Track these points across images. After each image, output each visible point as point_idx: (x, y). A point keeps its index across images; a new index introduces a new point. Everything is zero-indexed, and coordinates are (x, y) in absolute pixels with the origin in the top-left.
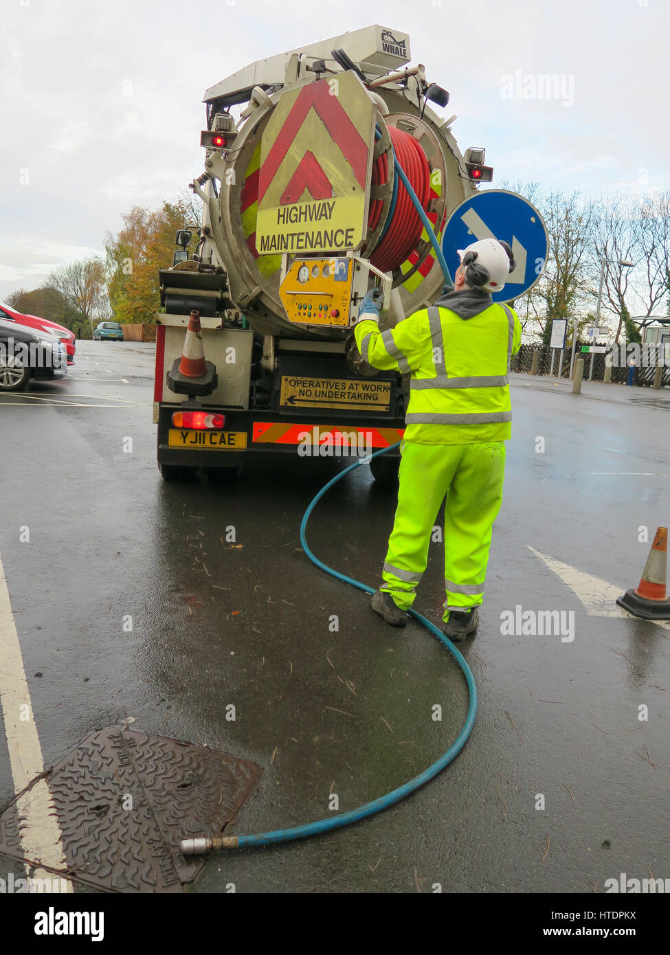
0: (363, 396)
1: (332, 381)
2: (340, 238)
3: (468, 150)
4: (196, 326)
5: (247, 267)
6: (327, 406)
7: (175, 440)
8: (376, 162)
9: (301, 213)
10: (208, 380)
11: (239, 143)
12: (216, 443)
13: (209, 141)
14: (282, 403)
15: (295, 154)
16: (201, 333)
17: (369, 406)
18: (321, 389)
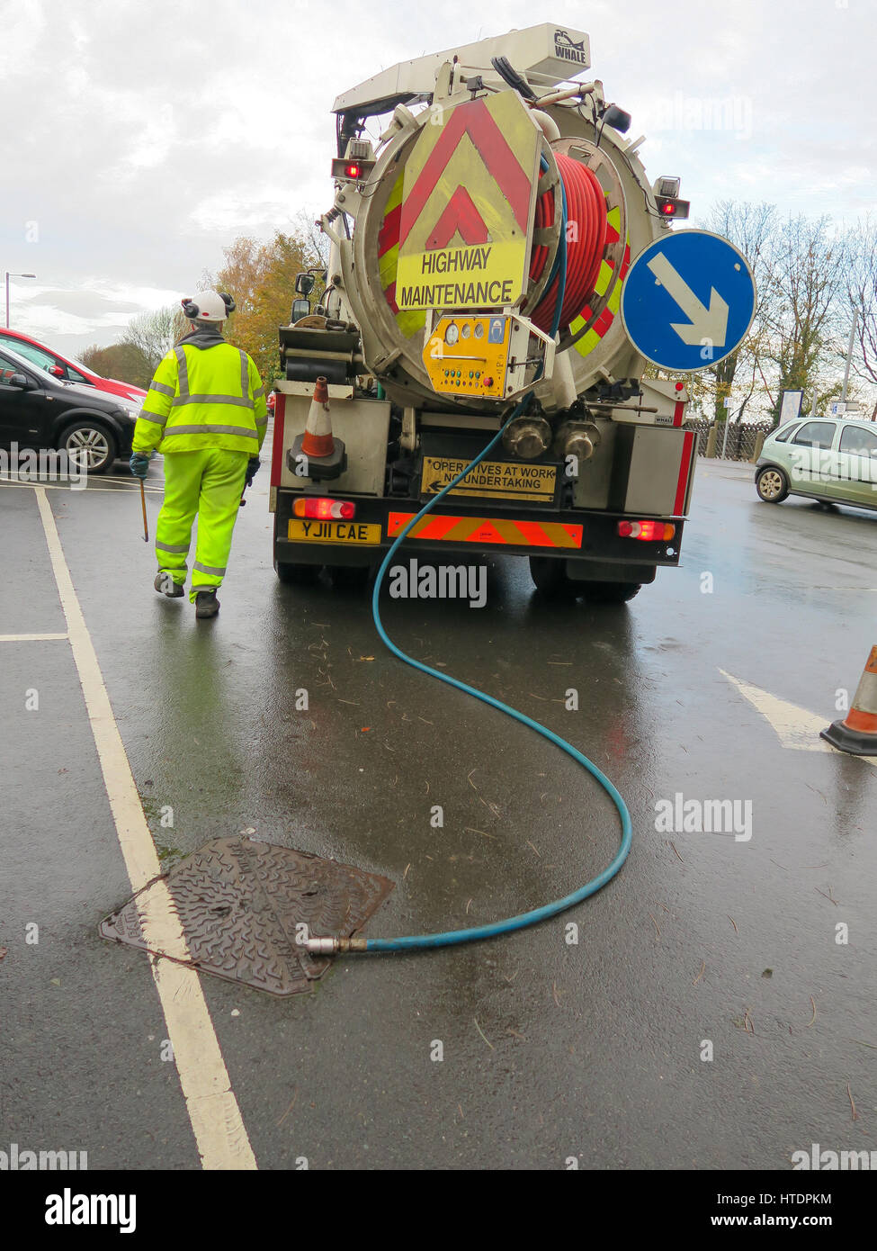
0: (521, 482)
1: (484, 464)
2: (497, 291)
3: (659, 179)
4: (322, 396)
5: (385, 325)
6: (478, 494)
7: (296, 532)
8: (540, 200)
9: (450, 261)
10: (336, 460)
11: (378, 174)
12: (343, 537)
13: (341, 170)
14: (424, 489)
15: (444, 189)
16: (328, 404)
17: (529, 495)
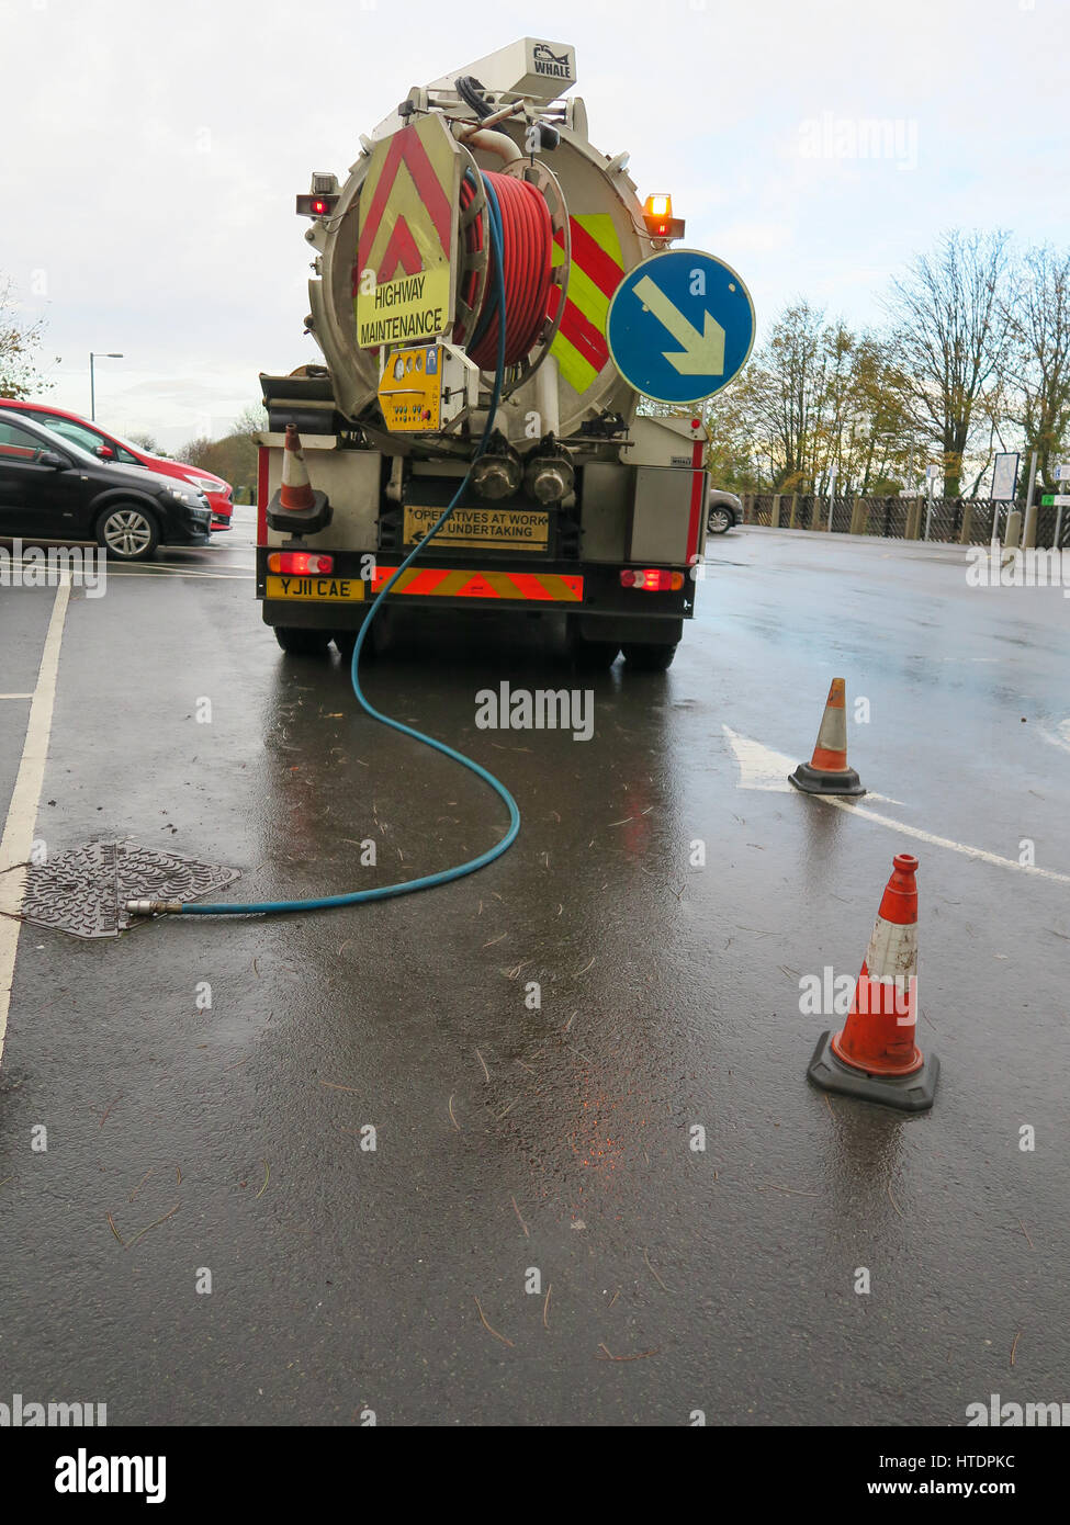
0: (511, 531)
1: (470, 512)
2: (430, 321)
3: (649, 198)
4: (294, 444)
5: (358, 367)
6: (464, 544)
7: (275, 589)
9: (396, 293)
10: (316, 512)
11: (342, 208)
12: (325, 594)
13: (307, 207)
14: (406, 541)
15: (388, 222)
16: (301, 453)
17: (521, 545)
18: (456, 522)
